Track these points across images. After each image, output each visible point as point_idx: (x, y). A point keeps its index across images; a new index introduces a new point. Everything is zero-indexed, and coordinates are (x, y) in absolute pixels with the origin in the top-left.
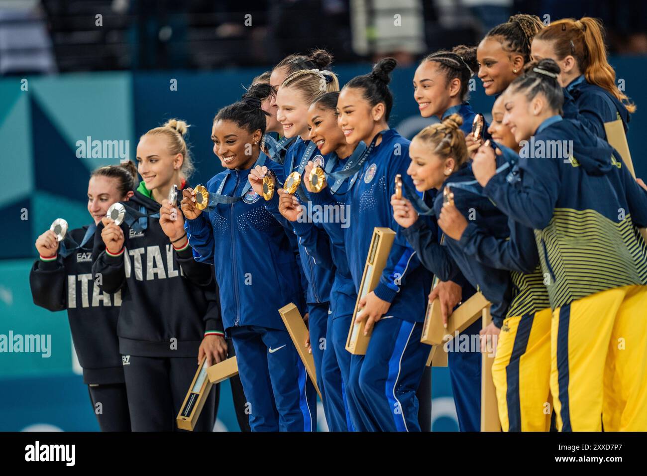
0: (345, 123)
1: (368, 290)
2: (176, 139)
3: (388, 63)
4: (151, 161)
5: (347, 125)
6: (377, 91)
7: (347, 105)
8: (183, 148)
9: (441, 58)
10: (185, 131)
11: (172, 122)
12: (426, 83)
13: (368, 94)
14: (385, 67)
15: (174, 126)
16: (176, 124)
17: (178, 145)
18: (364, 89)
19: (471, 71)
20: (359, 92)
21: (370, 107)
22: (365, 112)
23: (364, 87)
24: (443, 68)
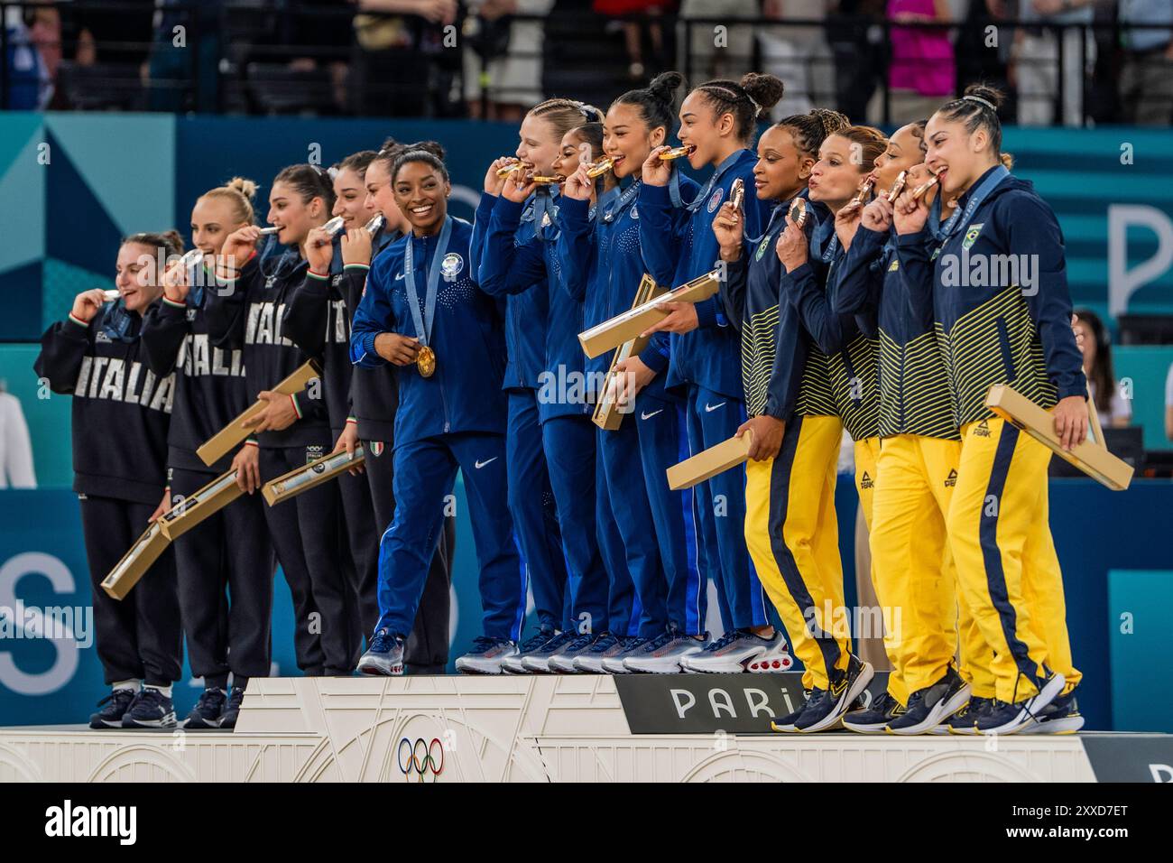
0: (614, 147)
1: (629, 353)
2: (241, 204)
3: (670, 79)
4: (210, 230)
5: (616, 149)
6: (656, 113)
7: (618, 124)
8: (249, 216)
9: (711, 87)
10: (252, 193)
11: (237, 181)
12: (689, 118)
13: (646, 114)
14: (669, 82)
15: (239, 186)
16: (242, 185)
17: (244, 211)
18: (642, 107)
19: (757, 106)
20: (636, 109)
21: (648, 131)
22: (641, 135)
23: (642, 104)
24: (711, 100)
